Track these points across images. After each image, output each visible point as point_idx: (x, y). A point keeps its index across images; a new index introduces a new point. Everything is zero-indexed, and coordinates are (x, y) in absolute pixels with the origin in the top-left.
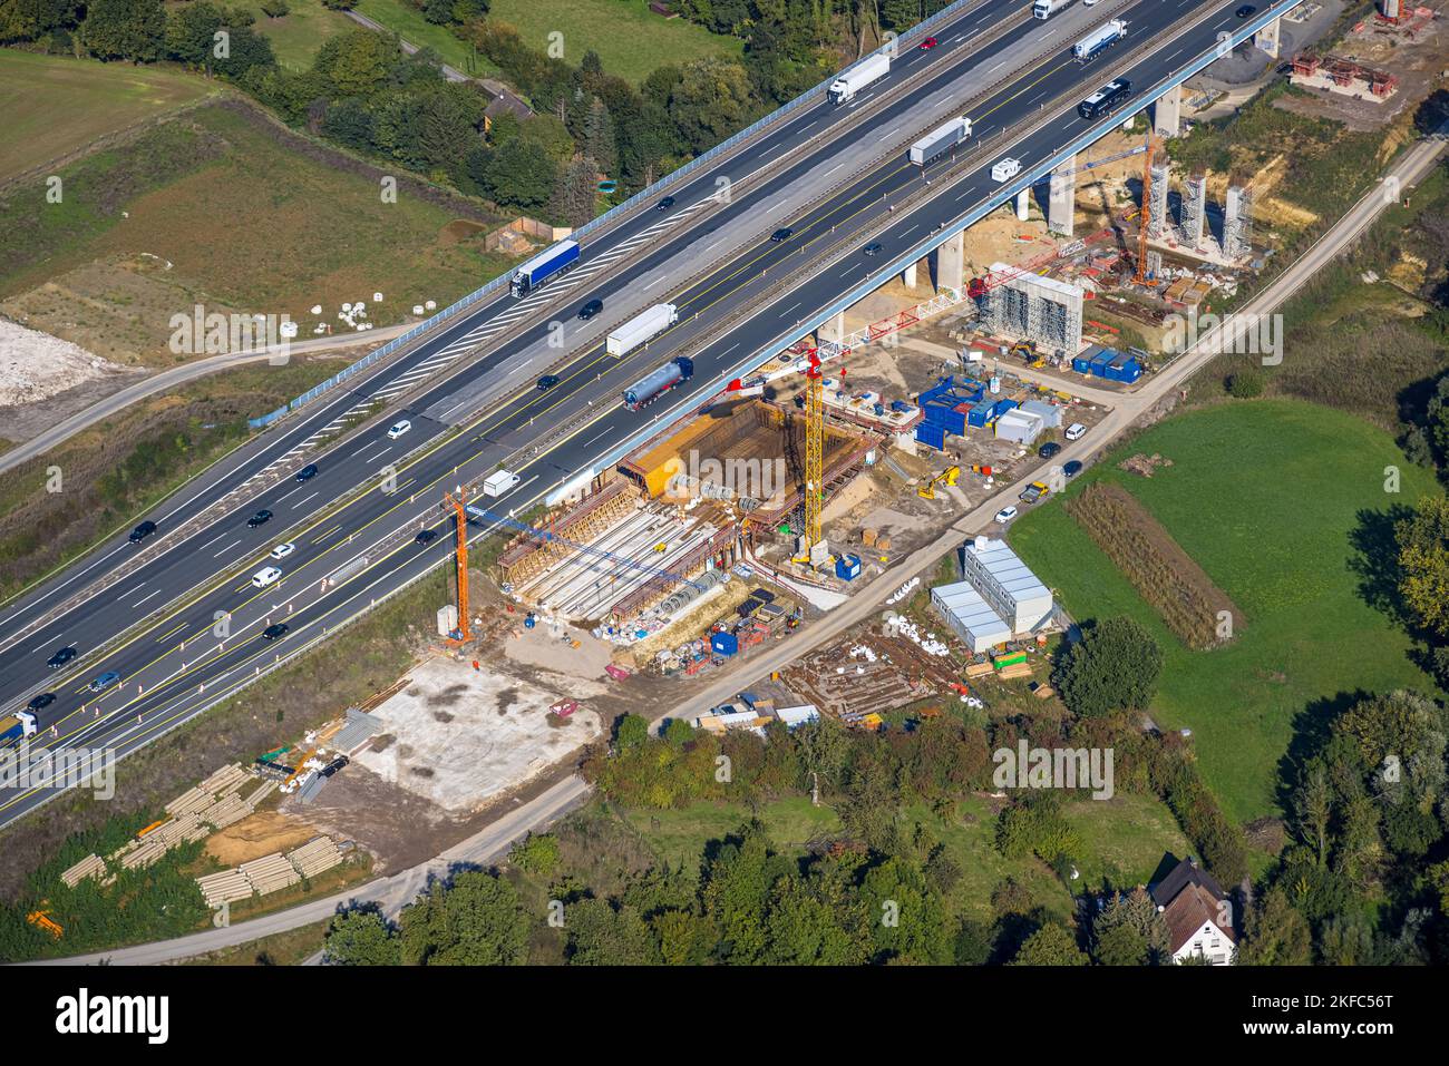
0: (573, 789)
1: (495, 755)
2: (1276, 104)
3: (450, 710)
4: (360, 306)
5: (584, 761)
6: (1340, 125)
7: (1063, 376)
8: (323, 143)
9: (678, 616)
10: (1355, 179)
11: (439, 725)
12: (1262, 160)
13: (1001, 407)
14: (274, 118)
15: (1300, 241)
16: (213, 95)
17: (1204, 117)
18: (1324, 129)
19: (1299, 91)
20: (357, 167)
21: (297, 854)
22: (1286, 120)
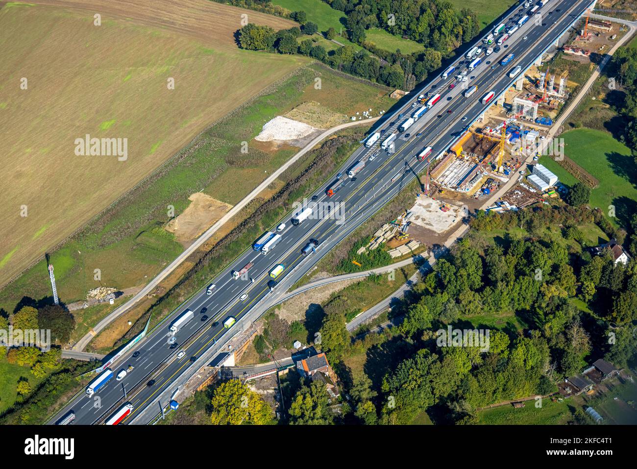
0: (465, 228)
1: (444, 220)
2: (562, 58)
3: (430, 209)
4: (367, 112)
5: (464, 221)
6: (579, 62)
7: (534, 124)
8: (343, 73)
9: (474, 185)
10: (586, 75)
11: (429, 213)
12: (562, 71)
13: (526, 133)
14: (329, 67)
15: (576, 90)
16: (312, 62)
17: (545, 61)
18: (575, 63)
19: (567, 54)
20: (353, 78)
21: (409, 245)
22: (566, 62)
